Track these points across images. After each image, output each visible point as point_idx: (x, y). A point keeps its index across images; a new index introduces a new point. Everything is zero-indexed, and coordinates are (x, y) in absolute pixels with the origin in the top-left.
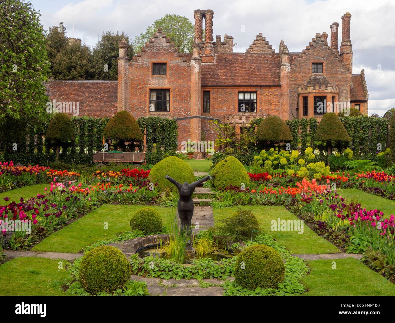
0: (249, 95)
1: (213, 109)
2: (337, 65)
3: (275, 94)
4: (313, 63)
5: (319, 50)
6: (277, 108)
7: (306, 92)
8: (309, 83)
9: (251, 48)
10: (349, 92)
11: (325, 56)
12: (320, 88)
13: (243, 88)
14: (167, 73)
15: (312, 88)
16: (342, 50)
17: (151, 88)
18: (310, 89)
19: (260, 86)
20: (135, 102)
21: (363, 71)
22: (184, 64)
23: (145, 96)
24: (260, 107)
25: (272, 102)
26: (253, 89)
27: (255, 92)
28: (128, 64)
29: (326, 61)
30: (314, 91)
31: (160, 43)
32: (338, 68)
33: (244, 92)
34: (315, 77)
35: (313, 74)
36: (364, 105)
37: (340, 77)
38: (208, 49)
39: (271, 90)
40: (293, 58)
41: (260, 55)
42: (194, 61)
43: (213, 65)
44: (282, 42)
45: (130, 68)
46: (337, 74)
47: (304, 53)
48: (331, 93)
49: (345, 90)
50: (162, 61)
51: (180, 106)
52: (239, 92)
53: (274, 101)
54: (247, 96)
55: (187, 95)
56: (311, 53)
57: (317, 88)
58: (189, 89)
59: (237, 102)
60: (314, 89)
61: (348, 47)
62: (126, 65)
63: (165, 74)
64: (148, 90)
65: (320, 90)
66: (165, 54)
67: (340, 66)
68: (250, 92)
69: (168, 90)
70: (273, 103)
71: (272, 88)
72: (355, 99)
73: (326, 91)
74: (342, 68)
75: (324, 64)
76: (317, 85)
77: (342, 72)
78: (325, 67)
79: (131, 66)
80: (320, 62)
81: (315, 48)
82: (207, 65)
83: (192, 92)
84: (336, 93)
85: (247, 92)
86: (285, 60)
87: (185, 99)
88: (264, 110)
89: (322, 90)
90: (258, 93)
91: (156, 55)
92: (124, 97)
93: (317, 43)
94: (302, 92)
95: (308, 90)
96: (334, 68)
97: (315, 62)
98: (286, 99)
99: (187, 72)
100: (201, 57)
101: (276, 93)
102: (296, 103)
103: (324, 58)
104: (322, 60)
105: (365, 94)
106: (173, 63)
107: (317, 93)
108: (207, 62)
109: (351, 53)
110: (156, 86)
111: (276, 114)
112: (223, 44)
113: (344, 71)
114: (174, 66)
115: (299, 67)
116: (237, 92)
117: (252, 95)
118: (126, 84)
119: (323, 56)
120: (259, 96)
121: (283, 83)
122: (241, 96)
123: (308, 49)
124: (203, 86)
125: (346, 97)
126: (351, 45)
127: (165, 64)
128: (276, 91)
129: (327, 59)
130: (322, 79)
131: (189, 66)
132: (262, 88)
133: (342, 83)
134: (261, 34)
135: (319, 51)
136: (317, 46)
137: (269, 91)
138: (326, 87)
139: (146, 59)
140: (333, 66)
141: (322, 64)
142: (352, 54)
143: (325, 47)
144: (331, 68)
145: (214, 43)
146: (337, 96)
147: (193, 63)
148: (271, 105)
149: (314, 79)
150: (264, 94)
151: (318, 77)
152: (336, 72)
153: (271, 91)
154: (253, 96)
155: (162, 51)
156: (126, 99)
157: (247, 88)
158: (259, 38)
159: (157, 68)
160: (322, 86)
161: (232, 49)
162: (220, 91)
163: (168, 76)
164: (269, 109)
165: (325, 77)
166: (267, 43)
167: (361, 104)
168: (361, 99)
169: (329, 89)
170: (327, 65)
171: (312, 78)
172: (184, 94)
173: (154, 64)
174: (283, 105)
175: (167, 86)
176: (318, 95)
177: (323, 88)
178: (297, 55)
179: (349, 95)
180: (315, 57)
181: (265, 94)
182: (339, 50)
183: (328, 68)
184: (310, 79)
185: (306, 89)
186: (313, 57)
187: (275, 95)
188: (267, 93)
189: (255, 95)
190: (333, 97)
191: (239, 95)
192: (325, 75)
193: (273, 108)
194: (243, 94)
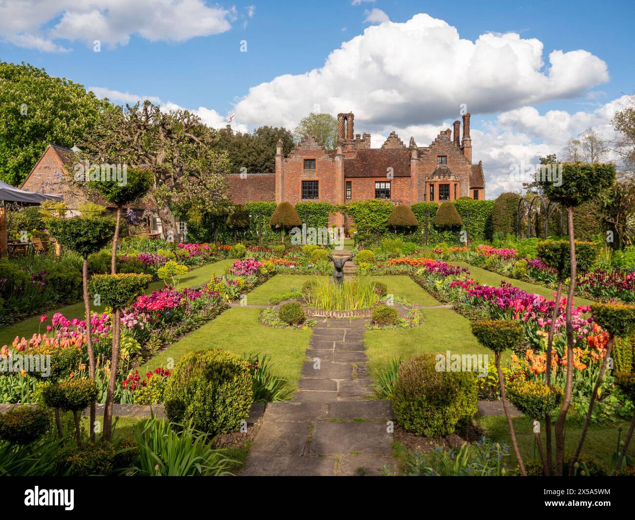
0: (384, 184)
1: (354, 196)
2: (458, 158)
3: (406, 183)
4: (438, 156)
6: (408, 195)
7: (432, 180)
8: (434, 174)
9: (385, 144)
10: (469, 181)
12: (444, 177)
13: (379, 178)
14: (316, 167)
16: (463, 144)
17: (303, 180)
18: (436, 178)
20: (290, 192)
21: (480, 161)
22: (330, 160)
23: (299, 187)
24: (394, 195)
25: (403, 190)
26: (388, 180)
27: (389, 182)
28: (284, 160)
29: (449, 154)
30: (439, 180)
31: (310, 143)
32: (459, 160)
33: (380, 182)
34: (440, 168)
35: (438, 166)
36: (481, 191)
37: (461, 167)
38: (350, 146)
40: (420, 152)
41: (393, 150)
42: (338, 157)
43: (353, 160)
44: (412, 138)
45: (286, 163)
46: (459, 165)
47: (430, 147)
48: (453, 181)
49: (466, 178)
50: (312, 157)
51: (327, 195)
52: (376, 182)
53: (406, 189)
54: (383, 186)
55: (333, 186)
56: (436, 147)
57: (442, 177)
58: (334, 180)
59: (374, 190)
60: (439, 178)
61: (468, 142)
62: (282, 161)
63: (315, 168)
64: (300, 181)
65: (444, 179)
66: (314, 151)
68: (385, 182)
69: (317, 181)
71: (403, 178)
72: (474, 186)
73: (450, 180)
74: (463, 160)
75: (448, 157)
76: (442, 174)
77: (463, 164)
78: (448, 159)
79: (286, 161)
80: (444, 155)
81: (440, 143)
82: (348, 160)
83: (336, 183)
84: (458, 181)
85: (383, 182)
86: (414, 155)
87: (331, 189)
88: (397, 196)
89: (446, 179)
90: (392, 182)
91: (307, 152)
92: (280, 187)
93: (441, 139)
94: (429, 180)
95: (434, 179)
96: (456, 160)
97: (440, 155)
98: (415, 187)
99: (333, 166)
100: (344, 152)
102: (424, 190)
103: (447, 152)
104: (446, 154)
105: (482, 182)
106: (322, 158)
107: (442, 181)
108: (349, 157)
109: (470, 147)
110: (307, 179)
112: (362, 141)
113: (464, 162)
114: (322, 162)
115: (427, 160)
116: (374, 182)
117: (387, 184)
118: (283, 177)
119: (447, 150)
120: (393, 185)
121: (413, 174)
122: (377, 186)
123: (433, 144)
124: (345, 177)
125: (466, 185)
126: (470, 140)
127: (314, 160)
128: (407, 181)
129: (450, 152)
130: (446, 170)
131: (334, 161)
132: (395, 178)
133: (462, 173)
134: (394, 132)
135: (443, 146)
136: (442, 142)
138: (450, 176)
139: (299, 156)
140: (455, 158)
141: (446, 156)
143: (449, 142)
144: (454, 160)
145: (354, 141)
146: (459, 183)
147: (337, 158)
148: (402, 192)
149: (439, 170)
150: (397, 184)
151: (442, 168)
153: (402, 181)
154: (388, 186)
155: (311, 149)
156: (282, 189)
157: (382, 178)
158: (392, 136)
159: (308, 163)
160: (446, 175)
161: (369, 146)
162: (360, 180)
163: (317, 169)
164: (401, 196)
166: (399, 140)
167: (479, 190)
168: (478, 186)
169: (452, 178)
170: (450, 157)
171: (437, 168)
172: (331, 185)
173: (305, 160)
174: (412, 193)
175: (316, 178)
176: (442, 183)
177: (447, 177)
178: (425, 149)
179: (468, 183)
180: (440, 151)
182: (461, 144)
183: (451, 160)
184: (436, 170)
185: (433, 178)
186: (438, 151)
188: (399, 182)
189: (389, 184)
190: (455, 185)
191: (376, 184)
192: (448, 166)
193: (405, 195)
194: (379, 184)
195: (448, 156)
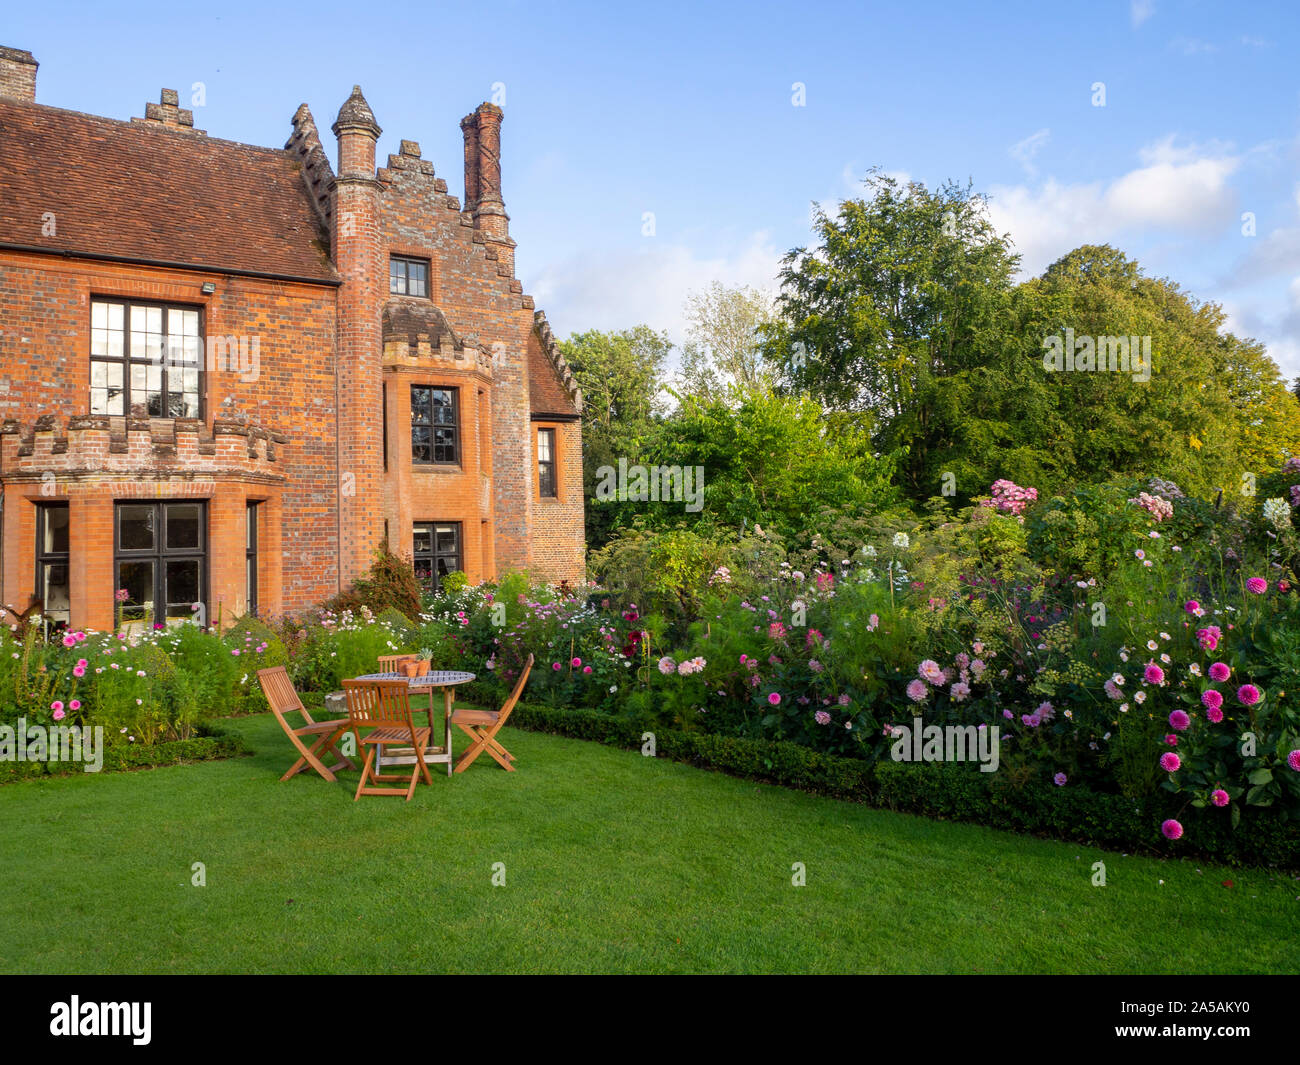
0: (154, 317)
2: (480, 274)
3: (303, 324)
4: (395, 256)
5: (417, 207)
6: (317, 401)
8: (388, 330)
10: (525, 382)
11: (439, 231)
12: (436, 346)
13: (120, 272)
15: (404, 347)
18: (398, 353)
19: (228, 274)
24: (227, 393)
25: (290, 365)
26: (185, 287)
27: (198, 307)
29: (443, 252)
30: (413, 361)
32: (486, 286)
33: (127, 301)
34: (405, 311)
35: (394, 298)
36: (568, 434)
37: (493, 318)
39: (282, 302)
46: (482, 305)
48: (474, 373)
49: (515, 371)
52: (97, 297)
53: (305, 361)
54: (147, 327)
56: (384, 212)
57: (424, 348)
60: (414, 353)
61: (498, 221)
65: (437, 357)
67: (493, 278)
68: (165, 304)
70: (296, 376)
71: (291, 291)
72: (541, 408)
73: (459, 365)
74: (500, 288)
75: (436, 265)
76: (421, 336)
77: (500, 301)
78: (438, 276)
80: (419, 252)
81: (402, 193)
84: (488, 380)
85: (146, 300)
88: (250, 406)
89: (442, 361)
90: (214, 310)
93: (407, 177)
95: (389, 355)
96: (474, 284)
97: (403, 250)
98: (369, 354)
101: (309, 323)
103: (434, 239)
104: (428, 247)
105: (567, 394)
107: (427, 370)
111: (315, 433)
113: (506, 297)
116: (84, 297)
117: (176, 320)
119: (431, 230)
120: (218, 330)
121: (352, 268)
122: (107, 326)
125: (517, 397)
126: (506, 217)
128: (313, 311)
129: (447, 243)
130: (433, 321)
132: (239, 284)
135: (414, 210)
136: (409, 190)
137: (273, 307)
138: (459, 347)
140: (469, 275)
141: (426, 261)
142: (513, 247)
143: (439, 196)
144: (462, 282)
146: (489, 388)
148: (284, 382)
149: (401, 318)
150: (247, 323)
151: (415, 313)
152: (481, 301)
153: (283, 310)
157: (145, 274)
158: (160, 111)
160: (445, 344)
164: (274, 405)
165: (443, 312)
167: (559, 427)
168: (559, 410)
169: (470, 359)
170: (446, 267)
171: (392, 311)
174: (350, 387)
176: (428, 379)
177: (447, 350)
179: (525, 393)
180: (402, 230)
181: (255, 324)
183: (449, 280)
184: (386, 316)
186: (395, 231)
187: (308, 332)
188: (263, 316)
189: (193, 320)
190: (481, 393)
191: (99, 309)
192: (444, 307)
193: (297, 400)
194: (117, 310)
195: (439, 259)
